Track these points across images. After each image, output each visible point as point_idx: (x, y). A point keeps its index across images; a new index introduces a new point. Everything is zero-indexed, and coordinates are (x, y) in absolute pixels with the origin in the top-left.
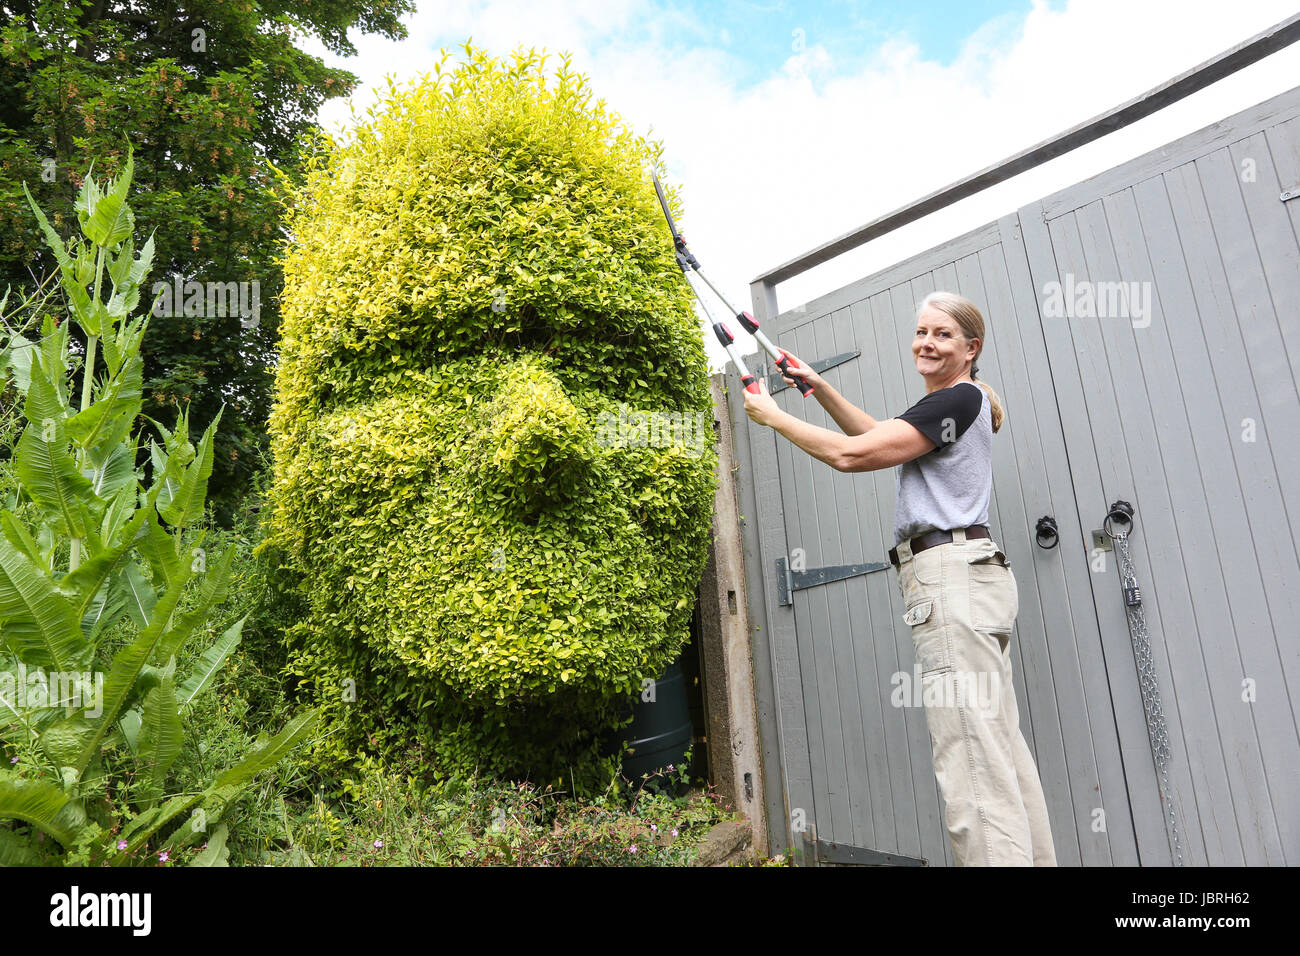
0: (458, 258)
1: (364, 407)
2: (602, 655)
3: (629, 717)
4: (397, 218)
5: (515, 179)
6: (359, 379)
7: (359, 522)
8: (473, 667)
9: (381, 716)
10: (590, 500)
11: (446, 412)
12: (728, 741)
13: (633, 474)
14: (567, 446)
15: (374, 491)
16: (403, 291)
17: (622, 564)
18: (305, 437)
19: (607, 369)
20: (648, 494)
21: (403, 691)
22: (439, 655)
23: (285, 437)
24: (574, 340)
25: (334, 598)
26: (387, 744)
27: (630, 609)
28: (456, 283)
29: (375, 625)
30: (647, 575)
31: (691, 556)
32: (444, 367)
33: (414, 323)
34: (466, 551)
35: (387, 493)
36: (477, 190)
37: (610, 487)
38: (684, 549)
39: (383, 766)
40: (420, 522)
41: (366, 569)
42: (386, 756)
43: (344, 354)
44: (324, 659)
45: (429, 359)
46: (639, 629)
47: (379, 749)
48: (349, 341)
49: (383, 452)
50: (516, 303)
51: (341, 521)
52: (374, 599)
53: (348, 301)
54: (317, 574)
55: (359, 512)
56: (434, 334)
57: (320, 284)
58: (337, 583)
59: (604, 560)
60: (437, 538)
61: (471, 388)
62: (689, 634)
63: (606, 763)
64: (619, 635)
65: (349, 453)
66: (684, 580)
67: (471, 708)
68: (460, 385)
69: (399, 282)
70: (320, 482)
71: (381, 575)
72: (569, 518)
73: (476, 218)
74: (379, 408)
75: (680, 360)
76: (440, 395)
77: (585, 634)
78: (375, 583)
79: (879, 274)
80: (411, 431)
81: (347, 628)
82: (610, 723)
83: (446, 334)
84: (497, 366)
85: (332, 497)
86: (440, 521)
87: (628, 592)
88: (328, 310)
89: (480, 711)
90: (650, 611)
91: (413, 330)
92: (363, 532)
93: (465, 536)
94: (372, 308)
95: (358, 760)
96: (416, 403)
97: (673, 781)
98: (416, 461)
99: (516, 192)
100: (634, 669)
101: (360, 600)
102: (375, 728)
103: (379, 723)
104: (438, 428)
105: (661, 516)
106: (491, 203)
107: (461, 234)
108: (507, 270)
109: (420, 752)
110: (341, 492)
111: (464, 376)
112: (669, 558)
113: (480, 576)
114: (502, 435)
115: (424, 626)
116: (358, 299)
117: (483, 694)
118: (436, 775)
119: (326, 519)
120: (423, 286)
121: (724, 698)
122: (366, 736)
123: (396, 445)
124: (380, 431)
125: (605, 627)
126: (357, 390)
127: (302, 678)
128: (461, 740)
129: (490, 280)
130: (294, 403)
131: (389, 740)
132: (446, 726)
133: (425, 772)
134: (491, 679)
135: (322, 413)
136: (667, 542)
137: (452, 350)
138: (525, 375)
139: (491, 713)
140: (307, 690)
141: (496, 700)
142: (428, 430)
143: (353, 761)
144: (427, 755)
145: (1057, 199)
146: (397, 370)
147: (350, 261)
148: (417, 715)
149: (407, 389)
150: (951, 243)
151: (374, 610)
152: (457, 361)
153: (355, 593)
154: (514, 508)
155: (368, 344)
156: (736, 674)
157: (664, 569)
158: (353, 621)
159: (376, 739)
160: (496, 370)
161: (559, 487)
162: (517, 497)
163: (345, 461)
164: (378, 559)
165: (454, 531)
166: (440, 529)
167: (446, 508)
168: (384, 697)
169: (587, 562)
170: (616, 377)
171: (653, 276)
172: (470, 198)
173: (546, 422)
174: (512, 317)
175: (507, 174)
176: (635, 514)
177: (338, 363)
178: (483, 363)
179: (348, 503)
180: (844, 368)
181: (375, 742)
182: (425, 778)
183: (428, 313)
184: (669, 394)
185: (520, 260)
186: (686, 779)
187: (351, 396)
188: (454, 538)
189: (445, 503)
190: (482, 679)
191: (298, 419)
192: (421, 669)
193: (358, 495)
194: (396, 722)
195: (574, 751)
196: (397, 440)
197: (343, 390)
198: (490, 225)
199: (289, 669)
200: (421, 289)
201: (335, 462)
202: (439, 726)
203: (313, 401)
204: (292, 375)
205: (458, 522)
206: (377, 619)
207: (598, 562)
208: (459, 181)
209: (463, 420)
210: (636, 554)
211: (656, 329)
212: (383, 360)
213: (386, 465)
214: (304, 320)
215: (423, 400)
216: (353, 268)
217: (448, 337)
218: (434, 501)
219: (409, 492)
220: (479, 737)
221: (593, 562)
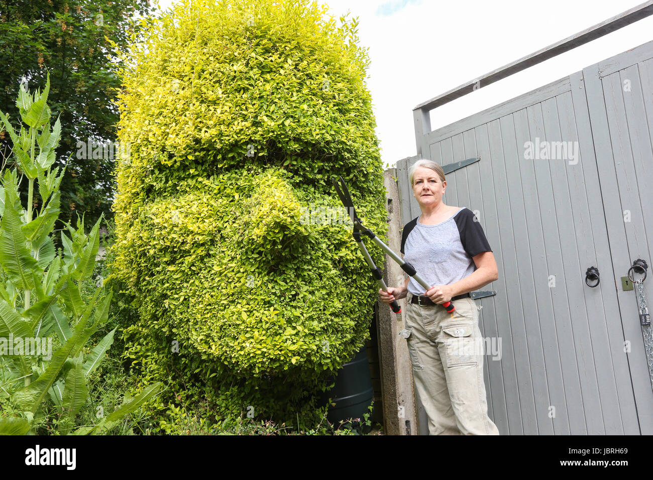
0: (228, 110)
1: (174, 200)
2: (315, 348)
3: (332, 384)
4: (191, 83)
5: (262, 60)
6: (170, 182)
7: (171, 268)
8: (240, 355)
9: (183, 382)
10: (309, 257)
11: (223, 203)
12: (395, 400)
13: (334, 240)
14: (295, 228)
15: (181, 250)
16: (196, 130)
17: (327, 294)
18: (137, 216)
19: (319, 176)
20: (343, 252)
21: (198, 367)
22: (220, 347)
23: (124, 215)
24: (299, 160)
25: (155, 312)
26: (187, 399)
27: (332, 320)
28: (228, 126)
29: (182, 329)
30: (342, 300)
31: (370, 287)
32: (221, 176)
33: (203, 149)
34: (236, 286)
35: (189, 252)
36: (239, 67)
37: (320, 249)
38: (365, 284)
39: (185, 412)
40: (209, 269)
41: (176, 296)
42: (187, 407)
43: (160, 167)
44: (147, 348)
45: (212, 170)
46: (338, 332)
47: (182, 402)
48: (164, 160)
49: (186, 227)
50: (264, 138)
51: (161, 267)
52: (181, 314)
53: (162, 135)
54: (145, 297)
55: (172, 262)
56: (215, 156)
57: (144, 122)
58: (158, 303)
59: (316, 292)
60: (219, 279)
61: (238, 188)
62: (369, 333)
63: (318, 412)
64: (325, 336)
65: (165, 228)
66: (365, 302)
67: (239, 378)
68: (231, 187)
69: (194, 124)
70: (147, 244)
71: (185, 299)
72: (296, 267)
73: (239, 85)
74: (182, 200)
75: (364, 169)
76: (219, 193)
77: (305, 336)
78: (181, 304)
79: (494, 108)
80: (202, 215)
81: (164, 330)
82: (320, 387)
83: (223, 156)
84: (253, 176)
85: (155, 253)
86: (221, 269)
87: (331, 310)
88: (150, 140)
89: (244, 380)
90: (344, 321)
91: (202, 154)
92: (174, 274)
93: (235, 278)
94: (177, 140)
95: (169, 409)
96: (205, 198)
97: (361, 424)
98: (206, 233)
99: (263, 67)
100: (334, 355)
101: (173, 313)
102: (179, 389)
103: (182, 387)
104: (218, 213)
105: (351, 264)
106: (248, 76)
107: (230, 95)
108: (259, 118)
109: (207, 404)
110: (161, 250)
111: (233, 181)
112: (356, 289)
113: (245, 302)
114: (257, 220)
115: (211, 330)
116: (168, 133)
117: (246, 370)
118: (217, 418)
119: (151, 265)
120: (208, 127)
121: (393, 373)
122: (174, 395)
123: (194, 223)
124: (184, 215)
125: (317, 332)
126: (169, 189)
127: (134, 360)
128: (232, 396)
129: (248, 124)
130: (130, 195)
131: (188, 397)
132: (223, 388)
133: (210, 416)
134: (251, 362)
135: (148, 202)
136: (355, 280)
137: (226, 166)
138: (270, 182)
139: (250, 381)
140: (137, 367)
141: (254, 373)
142: (213, 214)
143: (166, 410)
144: (211, 406)
145: (608, 63)
146: (193, 177)
147: (163, 110)
148: (205, 382)
149: (199, 189)
150: (539, 90)
151: (181, 320)
152: (229, 172)
153: (169, 310)
154: (264, 261)
155: (175, 162)
156: (401, 358)
157: (353, 295)
158: (168, 326)
159: (180, 396)
160: (252, 178)
161: (290, 250)
162: (266, 256)
163: (163, 232)
164: (184, 290)
165: (229, 275)
166: (221, 274)
167: (225, 261)
168: (185, 371)
169: (307, 294)
170: (324, 181)
171: (348, 116)
172: (235, 72)
173: (283, 214)
174: (262, 147)
175: (258, 57)
176: (335, 264)
177: (157, 172)
178: (244, 174)
179: (165, 257)
180: (470, 168)
181: (179, 398)
182: (210, 420)
183: (211, 144)
184: (357, 189)
185: (266, 112)
186: (369, 423)
187: (165, 192)
188: (229, 279)
189: (223, 258)
190: (246, 361)
191: (133, 205)
192: (209, 355)
193: (171, 253)
194: (192, 386)
195: (300, 404)
196: (194, 220)
197: (160, 188)
198: (248, 89)
199: (126, 354)
200: (207, 130)
201: (156, 233)
202: (219, 388)
203: (141, 194)
204: (128, 177)
205: (231, 269)
206: (183, 325)
207: (312, 293)
208: (228, 61)
209: (233, 208)
210: (336, 288)
211: (350, 152)
212: (184, 171)
213: (188, 235)
214: (134, 144)
215: (209, 196)
216: (164, 114)
217: (224, 158)
218: (217, 257)
219: (202, 251)
220: (242, 395)
221: (310, 293)
